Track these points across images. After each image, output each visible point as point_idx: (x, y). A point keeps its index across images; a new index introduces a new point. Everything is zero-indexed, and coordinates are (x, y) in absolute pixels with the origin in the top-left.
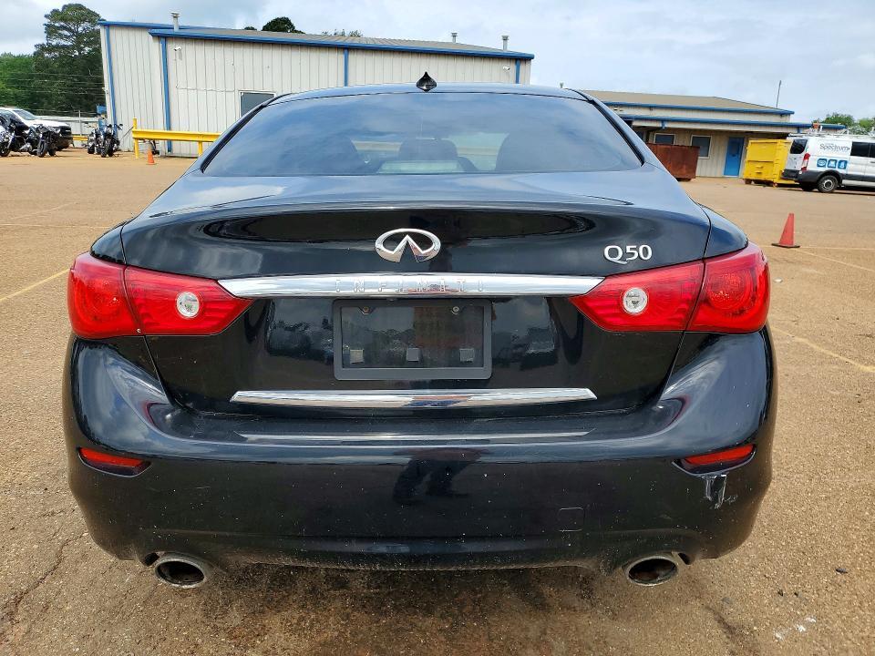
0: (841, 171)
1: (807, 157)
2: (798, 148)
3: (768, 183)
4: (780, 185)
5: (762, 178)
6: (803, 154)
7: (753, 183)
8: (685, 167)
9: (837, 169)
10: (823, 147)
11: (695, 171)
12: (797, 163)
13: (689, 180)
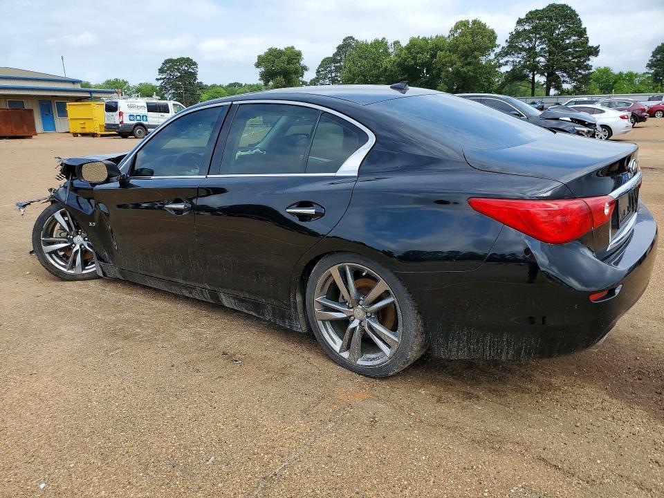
0: (145, 123)
1: (121, 114)
2: (112, 108)
3: (94, 135)
4: (102, 136)
5: (87, 131)
6: (118, 112)
7: (79, 135)
8: (25, 126)
9: (142, 122)
10: (130, 107)
11: (35, 130)
12: (114, 119)
13: (30, 137)
